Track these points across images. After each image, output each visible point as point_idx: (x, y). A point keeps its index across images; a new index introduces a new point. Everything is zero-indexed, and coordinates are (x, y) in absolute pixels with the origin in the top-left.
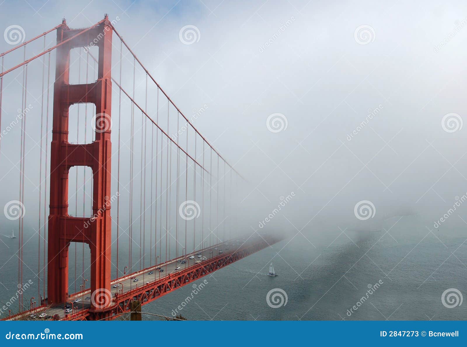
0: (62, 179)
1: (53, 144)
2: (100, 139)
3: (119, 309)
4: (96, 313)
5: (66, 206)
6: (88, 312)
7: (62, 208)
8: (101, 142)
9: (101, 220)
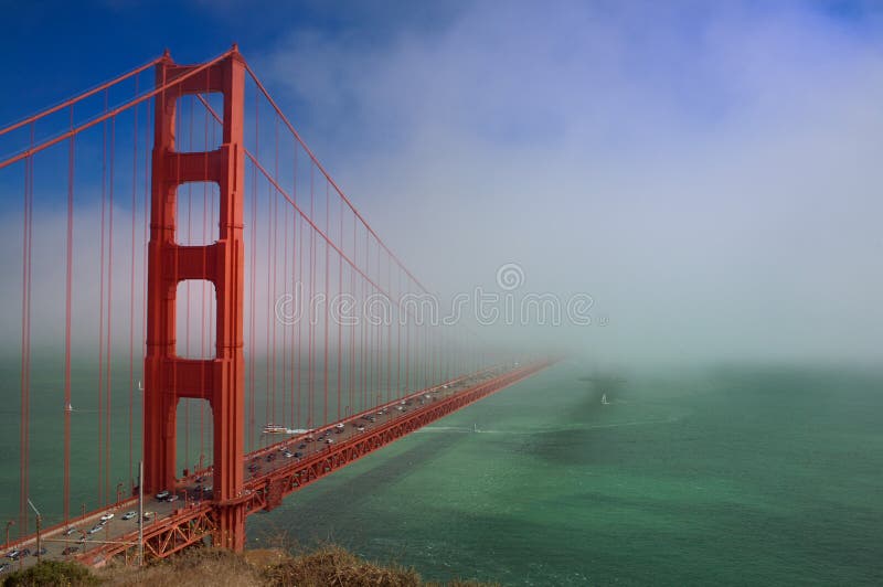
0: (166, 300)
1: (151, 246)
2: (226, 238)
3: (257, 501)
4: (222, 507)
5: (173, 342)
6: (212, 506)
7: (166, 345)
8: (228, 242)
9: (229, 363)
